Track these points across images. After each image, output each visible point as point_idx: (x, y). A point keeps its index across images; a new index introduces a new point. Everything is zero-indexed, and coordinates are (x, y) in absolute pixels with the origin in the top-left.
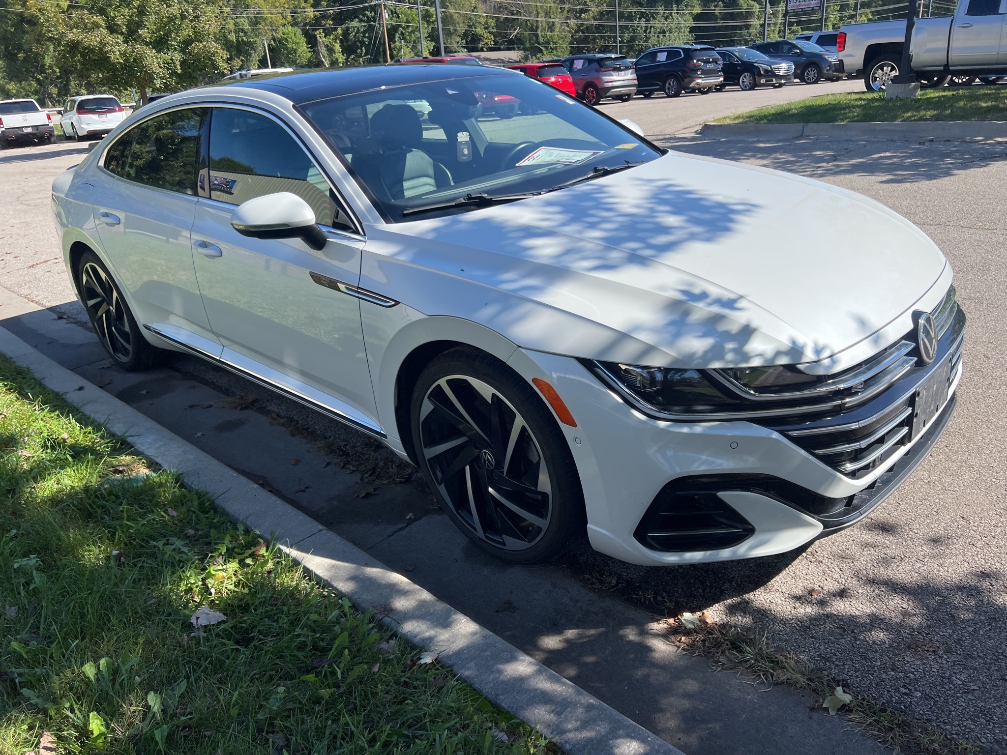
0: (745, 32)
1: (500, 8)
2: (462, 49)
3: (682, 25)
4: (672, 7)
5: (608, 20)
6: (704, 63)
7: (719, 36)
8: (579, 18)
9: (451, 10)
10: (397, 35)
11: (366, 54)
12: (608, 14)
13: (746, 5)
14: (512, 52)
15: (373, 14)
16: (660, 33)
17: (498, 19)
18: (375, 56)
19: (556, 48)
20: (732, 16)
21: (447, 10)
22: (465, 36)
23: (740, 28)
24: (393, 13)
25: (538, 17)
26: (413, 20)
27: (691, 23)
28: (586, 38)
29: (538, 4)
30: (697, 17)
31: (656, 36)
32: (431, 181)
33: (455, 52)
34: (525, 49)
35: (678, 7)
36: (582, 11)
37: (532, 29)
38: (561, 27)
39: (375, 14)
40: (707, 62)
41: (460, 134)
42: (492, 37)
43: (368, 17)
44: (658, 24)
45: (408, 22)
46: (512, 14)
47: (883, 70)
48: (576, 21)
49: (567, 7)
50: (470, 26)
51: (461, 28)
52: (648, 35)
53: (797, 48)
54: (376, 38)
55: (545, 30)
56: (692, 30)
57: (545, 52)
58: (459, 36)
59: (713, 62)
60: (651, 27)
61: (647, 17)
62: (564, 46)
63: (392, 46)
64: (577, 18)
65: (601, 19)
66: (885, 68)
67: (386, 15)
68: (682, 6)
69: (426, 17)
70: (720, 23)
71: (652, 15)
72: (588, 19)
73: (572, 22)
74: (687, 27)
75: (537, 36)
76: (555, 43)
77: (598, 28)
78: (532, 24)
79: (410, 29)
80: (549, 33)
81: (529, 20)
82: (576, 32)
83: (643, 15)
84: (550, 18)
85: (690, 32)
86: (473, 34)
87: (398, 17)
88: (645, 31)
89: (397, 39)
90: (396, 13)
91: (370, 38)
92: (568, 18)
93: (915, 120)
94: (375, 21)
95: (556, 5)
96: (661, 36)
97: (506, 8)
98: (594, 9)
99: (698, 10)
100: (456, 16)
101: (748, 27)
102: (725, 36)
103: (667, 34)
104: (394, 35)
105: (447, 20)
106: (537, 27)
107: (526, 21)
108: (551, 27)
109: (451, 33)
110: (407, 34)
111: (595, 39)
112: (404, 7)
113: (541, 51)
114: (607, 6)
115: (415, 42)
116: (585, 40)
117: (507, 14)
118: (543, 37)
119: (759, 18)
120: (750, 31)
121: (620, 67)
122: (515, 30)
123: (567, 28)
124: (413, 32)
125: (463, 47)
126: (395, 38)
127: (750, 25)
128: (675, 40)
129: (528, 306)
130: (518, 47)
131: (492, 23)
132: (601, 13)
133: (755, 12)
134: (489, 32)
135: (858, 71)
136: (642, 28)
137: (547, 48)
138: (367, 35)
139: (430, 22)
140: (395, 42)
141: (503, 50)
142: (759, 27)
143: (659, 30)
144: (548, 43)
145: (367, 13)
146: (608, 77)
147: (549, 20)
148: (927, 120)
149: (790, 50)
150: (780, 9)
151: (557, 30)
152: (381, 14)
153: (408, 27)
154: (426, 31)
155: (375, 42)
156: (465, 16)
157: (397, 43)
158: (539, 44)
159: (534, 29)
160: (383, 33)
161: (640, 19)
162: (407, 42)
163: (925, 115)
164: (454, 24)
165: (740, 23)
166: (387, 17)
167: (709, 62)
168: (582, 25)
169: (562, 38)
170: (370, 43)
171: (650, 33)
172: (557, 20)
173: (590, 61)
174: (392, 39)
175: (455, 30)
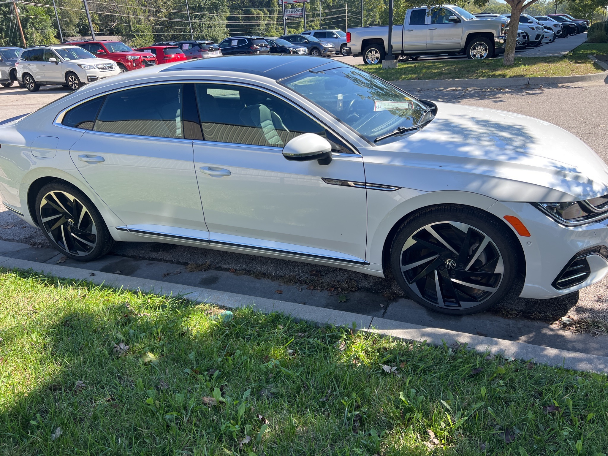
0: (257, 28)
1: (102, 8)
2: (78, 34)
3: (221, 23)
4: (213, 12)
5: (174, 18)
6: (260, 47)
7: (243, 30)
8: (156, 16)
9: (66, 8)
10: (29, 24)
11: (6, 37)
12: (174, 15)
13: (256, 12)
14: (113, 37)
15: (7, 9)
16: (208, 27)
17: (100, 15)
18: (13, 39)
19: (144, 35)
20: (249, 19)
21: (63, 8)
22: (78, 26)
23: (254, 26)
24: (23, 9)
25: (128, 14)
26: (39, 14)
27: (226, 22)
28: (162, 29)
29: (128, 6)
30: (229, 19)
31: (206, 29)
32: (271, 122)
33: (72, 36)
34: (122, 35)
35: (217, 12)
36: (157, 12)
37: (125, 22)
38: (145, 21)
39: (9, 9)
40: (261, 46)
41: (339, 95)
42: (98, 26)
43: (3, 11)
44: (206, 21)
45: (35, 15)
46: (111, 12)
47: (371, 53)
48: (154, 18)
49: (147, 9)
50: (81, 19)
51: (76, 21)
52: (201, 28)
53: (306, 39)
54: (12, 26)
55: (135, 23)
56: (227, 26)
57: (137, 38)
58: (74, 25)
59: (265, 46)
60: (203, 24)
61: (200, 18)
62: (149, 34)
63: (26, 31)
64: (154, 16)
65: (170, 18)
66: (372, 52)
67: (18, 11)
68: (219, 11)
69: (49, 12)
70: (242, 23)
71: (202, 16)
72: (162, 17)
73: (152, 19)
74: (224, 24)
75: (130, 27)
76: (143, 32)
77: (170, 23)
78: (126, 19)
79: (38, 20)
80: (138, 25)
81: (123, 17)
82: (155, 25)
83: (196, 16)
84: (137, 15)
85: (226, 27)
86: (83, 24)
87: (28, 12)
88: (199, 26)
89: (29, 27)
90: (25, 9)
91: (8, 26)
92: (149, 16)
93: (408, 80)
94: (10, 14)
95: (140, 7)
96: (209, 29)
97: (106, 8)
98: (165, 11)
99: (228, 14)
100: (70, 12)
101: (258, 25)
102: (246, 30)
103: (213, 28)
104: (26, 24)
105: (64, 14)
106: (129, 21)
107: (121, 17)
108: (139, 21)
109: (68, 23)
110: (36, 23)
111: (167, 30)
112: (31, 5)
113: (134, 37)
114: (173, 9)
115: (42, 29)
116: (162, 30)
117: (107, 12)
118: (134, 28)
119: (264, 20)
120: (260, 28)
121: (212, 49)
122: (114, 22)
123: (149, 23)
124: (40, 22)
125: (78, 33)
126: (27, 26)
127: (260, 24)
128: (218, 32)
129: (495, 181)
130: (118, 34)
131: (96, 17)
132: (170, 14)
133: (261, 17)
134: (95, 23)
135: (359, 53)
136: (197, 24)
137: (138, 35)
138: (4, 24)
139: (52, 15)
140: (27, 29)
141: (106, 35)
142: (264, 25)
143: (207, 25)
144: (138, 31)
145: (2, 8)
146: (206, 55)
147: (136, 17)
148: (413, 79)
149: (301, 40)
150: (275, 16)
151: (143, 23)
152: (14, 9)
153: (36, 19)
154: (50, 21)
155: (12, 29)
156: (77, 12)
157: (29, 30)
158: (133, 32)
159: (127, 23)
160: (17, 22)
161: (195, 18)
162: (37, 29)
163: (412, 77)
164: (69, 17)
165: (254, 23)
166: (19, 11)
167: (263, 47)
168: (158, 21)
169: (148, 29)
170: (8, 29)
171: (202, 27)
172: (142, 17)
173: (194, 45)
174: (24, 27)
175: (71, 22)
